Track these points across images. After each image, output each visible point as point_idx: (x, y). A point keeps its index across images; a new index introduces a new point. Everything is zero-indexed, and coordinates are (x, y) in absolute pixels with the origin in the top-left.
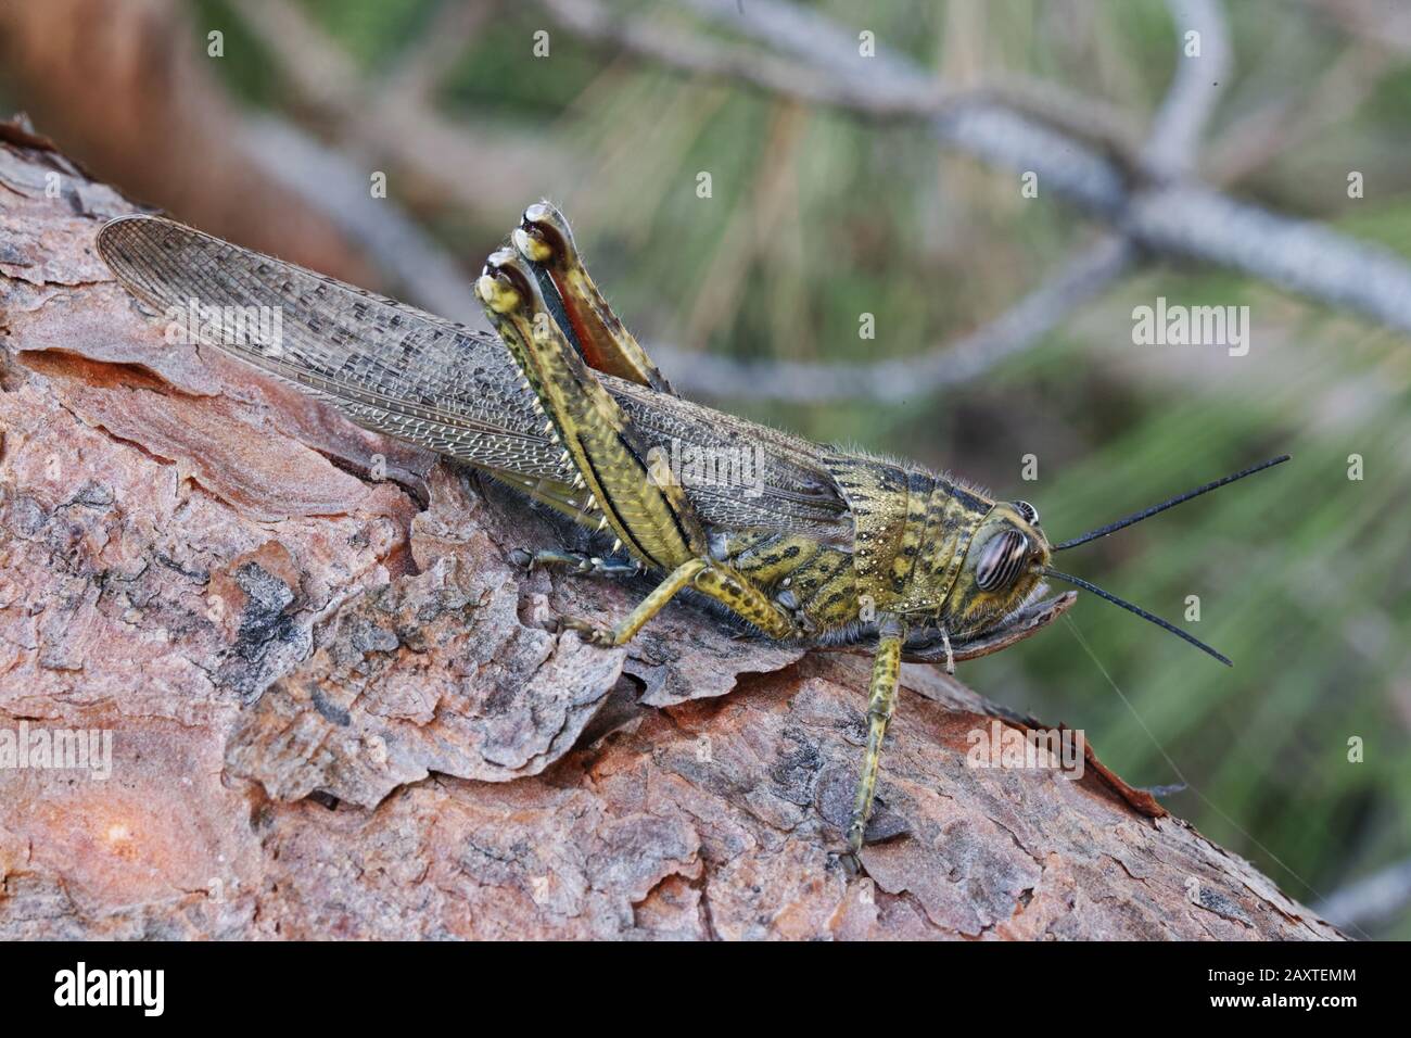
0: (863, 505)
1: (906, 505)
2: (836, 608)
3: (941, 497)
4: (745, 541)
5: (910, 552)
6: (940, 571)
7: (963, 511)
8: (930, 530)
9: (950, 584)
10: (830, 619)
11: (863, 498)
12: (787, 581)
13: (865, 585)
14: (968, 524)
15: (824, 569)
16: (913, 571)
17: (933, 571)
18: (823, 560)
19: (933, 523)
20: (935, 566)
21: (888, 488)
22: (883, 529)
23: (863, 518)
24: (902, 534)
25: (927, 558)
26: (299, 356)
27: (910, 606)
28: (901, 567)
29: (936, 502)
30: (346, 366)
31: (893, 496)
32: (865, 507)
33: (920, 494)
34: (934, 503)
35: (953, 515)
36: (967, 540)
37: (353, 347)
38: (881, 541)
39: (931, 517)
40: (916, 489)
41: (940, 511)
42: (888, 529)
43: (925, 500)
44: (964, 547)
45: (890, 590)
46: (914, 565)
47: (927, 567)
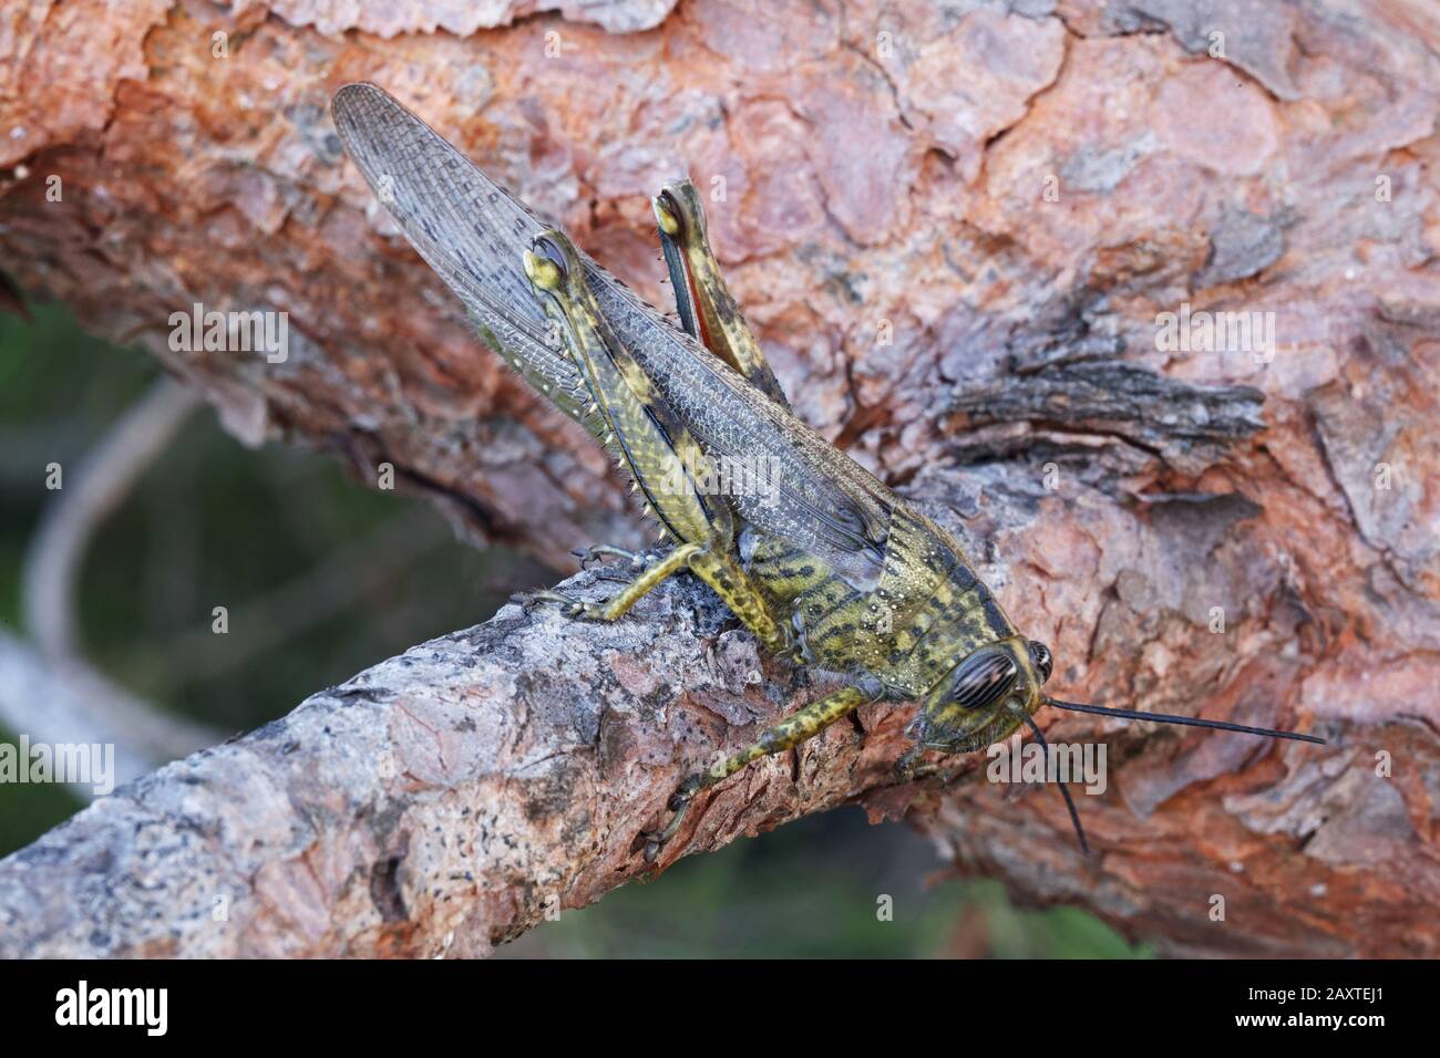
0: (896, 565)
1: (936, 588)
2: (834, 643)
3: (971, 599)
4: (772, 548)
5: (916, 632)
6: (933, 664)
7: (982, 623)
8: (943, 623)
9: (935, 681)
10: (827, 653)
11: (900, 559)
12: (797, 600)
13: (862, 639)
14: (979, 637)
15: (830, 598)
16: (911, 652)
17: (927, 660)
18: (831, 589)
19: (948, 618)
20: (931, 657)
21: (930, 564)
22: (901, 596)
23: (890, 577)
24: (918, 612)
25: (928, 647)
26: (460, 255)
27: (895, 683)
28: (904, 642)
29: (964, 602)
30: (494, 276)
31: (929, 573)
32: (896, 568)
33: (955, 586)
34: (961, 601)
35: (972, 621)
36: (970, 650)
37: (505, 260)
38: (894, 607)
39: (951, 611)
40: (955, 580)
41: (963, 611)
42: (906, 599)
43: (954, 593)
44: (962, 655)
45: (884, 656)
46: (914, 647)
47: (924, 654)
